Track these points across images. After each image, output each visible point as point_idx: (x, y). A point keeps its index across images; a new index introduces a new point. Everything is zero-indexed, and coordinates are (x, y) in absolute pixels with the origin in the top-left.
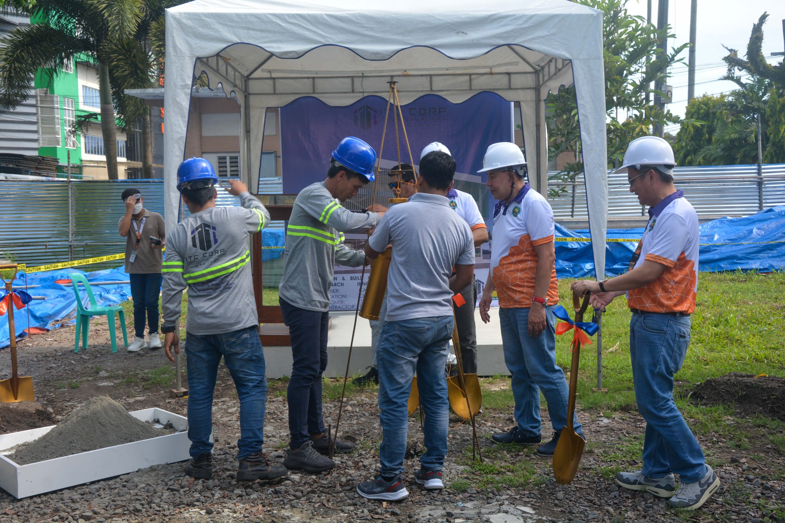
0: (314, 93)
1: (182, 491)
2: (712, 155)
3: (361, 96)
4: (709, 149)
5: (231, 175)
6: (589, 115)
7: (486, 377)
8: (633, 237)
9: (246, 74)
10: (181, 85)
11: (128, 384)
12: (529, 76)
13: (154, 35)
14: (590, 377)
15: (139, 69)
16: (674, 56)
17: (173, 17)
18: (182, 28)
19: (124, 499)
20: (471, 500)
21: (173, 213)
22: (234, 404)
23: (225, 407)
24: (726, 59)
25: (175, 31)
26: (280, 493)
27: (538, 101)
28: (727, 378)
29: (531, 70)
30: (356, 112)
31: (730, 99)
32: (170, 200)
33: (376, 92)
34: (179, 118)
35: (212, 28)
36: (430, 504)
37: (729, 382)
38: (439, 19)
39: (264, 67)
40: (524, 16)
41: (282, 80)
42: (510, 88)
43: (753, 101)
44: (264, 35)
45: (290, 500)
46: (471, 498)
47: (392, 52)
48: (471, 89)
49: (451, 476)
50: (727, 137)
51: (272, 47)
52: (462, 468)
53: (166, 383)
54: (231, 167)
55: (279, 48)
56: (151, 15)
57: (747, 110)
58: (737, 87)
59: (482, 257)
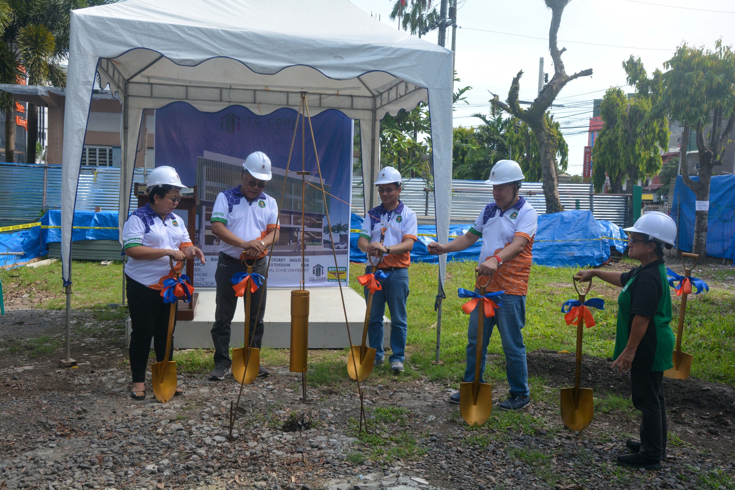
0: (187, 99)
1: (93, 468)
2: (464, 171)
3: (227, 105)
4: (462, 167)
5: (90, 164)
6: (440, 135)
7: (340, 349)
8: (424, 232)
9: (127, 77)
10: (83, 82)
11: (13, 353)
12: (368, 100)
13: (22, 40)
14: (423, 350)
15: (7, 67)
16: (459, 95)
17: (78, 18)
18: (86, 29)
19: (34, 479)
20: (369, 472)
21: (70, 198)
22: (122, 374)
23: (114, 377)
24: (492, 101)
25: (79, 31)
26: (192, 468)
27: (374, 120)
28: (537, 353)
29: (370, 95)
30: (222, 118)
31: (479, 131)
32: (68, 186)
33: (241, 102)
34: (80, 112)
35: (115, 32)
36: (334, 477)
37: (540, 357)
38: (321, 44)
39: (144, 73)
40: (390, 48)
41: (158, 86)
42: (352, 108)
43: (494, 134)
44: (164, 42)
45: (204, 477)
46: (368, 471)
47: (279, 68)
48: (320, 106)
49: (344, 448)
50: (476, 159)
51: (171, 54)
52: (351, 439)
53: (51, 352)
54: (90, 157)
55: (178, 55)
56: (19, 21)
57: (489, 140)
58: (483, 123)
59: (323, 246)
